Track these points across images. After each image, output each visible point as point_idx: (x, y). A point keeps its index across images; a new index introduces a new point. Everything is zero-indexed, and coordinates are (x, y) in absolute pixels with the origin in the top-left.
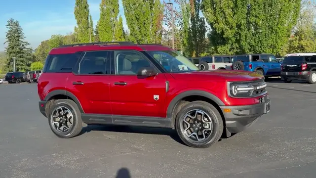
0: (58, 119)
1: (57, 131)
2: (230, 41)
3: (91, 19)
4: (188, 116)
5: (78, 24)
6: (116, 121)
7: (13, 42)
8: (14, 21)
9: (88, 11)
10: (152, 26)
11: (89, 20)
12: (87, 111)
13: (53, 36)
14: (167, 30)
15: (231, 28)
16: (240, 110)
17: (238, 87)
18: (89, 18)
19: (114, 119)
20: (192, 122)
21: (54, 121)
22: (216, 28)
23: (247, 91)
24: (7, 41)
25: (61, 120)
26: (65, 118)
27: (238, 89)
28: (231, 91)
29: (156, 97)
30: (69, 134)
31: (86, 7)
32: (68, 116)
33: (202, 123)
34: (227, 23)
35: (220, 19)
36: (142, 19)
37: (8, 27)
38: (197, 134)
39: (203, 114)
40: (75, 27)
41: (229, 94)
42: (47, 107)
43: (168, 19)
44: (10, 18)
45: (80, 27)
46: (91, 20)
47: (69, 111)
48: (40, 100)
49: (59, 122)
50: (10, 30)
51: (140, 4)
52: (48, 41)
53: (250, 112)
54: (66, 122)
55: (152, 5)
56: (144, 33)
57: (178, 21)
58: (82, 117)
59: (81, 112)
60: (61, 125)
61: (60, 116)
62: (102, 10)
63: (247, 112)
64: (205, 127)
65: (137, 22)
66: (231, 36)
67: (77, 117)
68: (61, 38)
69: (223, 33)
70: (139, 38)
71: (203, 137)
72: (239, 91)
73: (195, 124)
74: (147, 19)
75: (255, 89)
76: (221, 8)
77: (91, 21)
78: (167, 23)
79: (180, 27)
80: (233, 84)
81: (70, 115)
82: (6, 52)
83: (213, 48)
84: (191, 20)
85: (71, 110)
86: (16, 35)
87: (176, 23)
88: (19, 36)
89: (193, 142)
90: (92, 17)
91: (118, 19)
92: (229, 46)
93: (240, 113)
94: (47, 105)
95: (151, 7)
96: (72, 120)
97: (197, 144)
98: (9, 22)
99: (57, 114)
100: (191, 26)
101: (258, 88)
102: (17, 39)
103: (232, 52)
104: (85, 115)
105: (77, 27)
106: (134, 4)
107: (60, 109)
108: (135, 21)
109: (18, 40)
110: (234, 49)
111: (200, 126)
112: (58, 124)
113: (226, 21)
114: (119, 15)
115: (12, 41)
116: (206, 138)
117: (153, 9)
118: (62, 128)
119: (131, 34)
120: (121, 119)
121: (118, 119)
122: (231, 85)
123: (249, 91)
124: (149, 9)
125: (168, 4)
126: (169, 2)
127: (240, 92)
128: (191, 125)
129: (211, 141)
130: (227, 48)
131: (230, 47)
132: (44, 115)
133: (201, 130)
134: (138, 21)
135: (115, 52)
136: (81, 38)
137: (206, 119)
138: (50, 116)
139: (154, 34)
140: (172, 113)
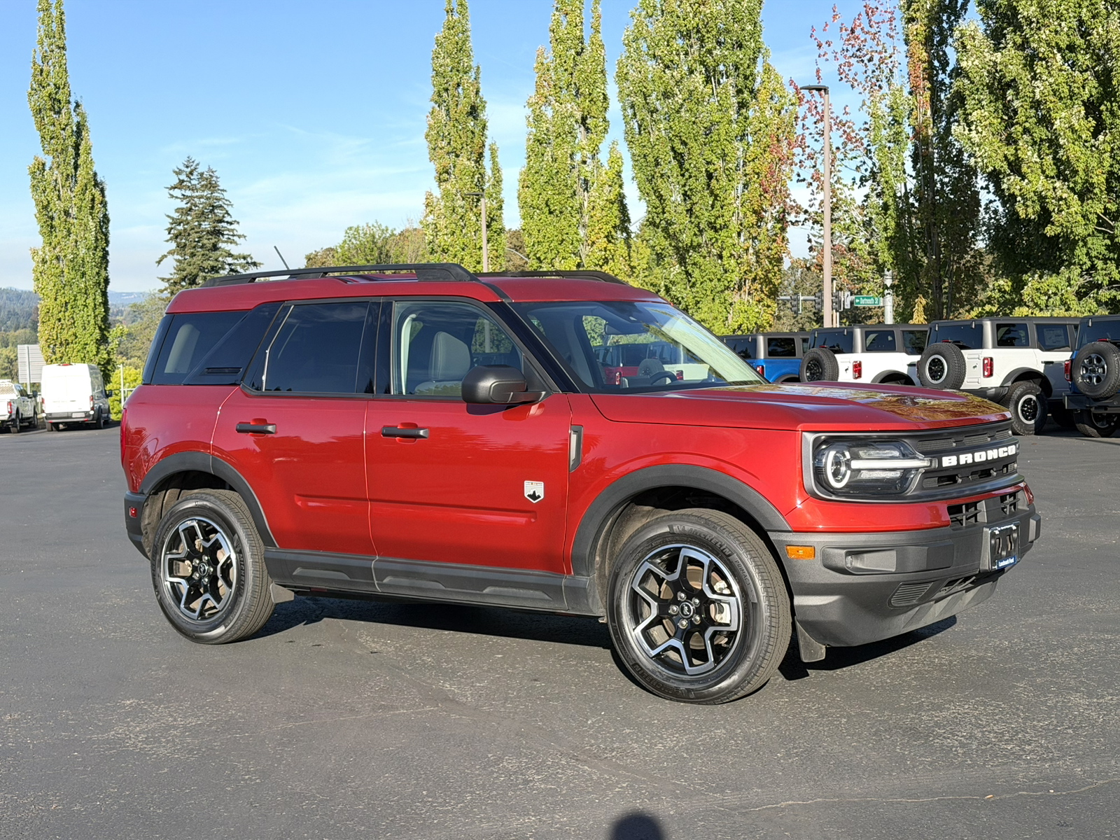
0: (186, 568)
1: (180, 611)
2: (1080, 252)
3: (493, 157)
4: (650, 572)
5: (440, 181)
6: (386, 581)
7: (193, 255)
8: (200, 170)
9: (484, 127)
10: (746, 186)
11: (487, 162)
12: (286, 540)
13: (353, 232)
14: (805, 206)
15: (1085, 194)
16: (855, 552)
17: (856, 457)
18: (487, 153)
19: (382, 574)
20: (670, 596)
21: (171, 574)
22: (1013, 196)
23: (898, 474)
24: (172, 253)
25: (195, 569)
26: (208, 563)
27: (855, 464)
28: (819, 472)
29: (535, 488)
30: (221, 630)
31: (473, 112)
32: (222, 558)
33: (706, 602)
34: (1064, 170)
35: (1028, 154)
36: (697, 158)
37: (177, 193)
38: (686, 646)
39: (706, 561)
40: (429, 196)
41: (809, 481)
42: (149, 517)
43: (810, 157)
44: (184, 160)
45: (446, 195)
46: (494, 163)
47: (221, 537)
48: (128, 492)
49: (189, 579)
50: (183, 205)
51: (691, 93)
52: (330, 249)
53: (901, 561)
54: (214, 578)
55: (746, 95)
56: (705, 217)
57: (857, 162)
58: (267, 560)
59: (267, 541)
60: (194, 594)
61: (193, 554)
62: (538, 118)
63: (885, 563)
64: (718, 618)
65: (676, 171)
66: (1080, 231)
67: (249, 561)
68: (386, 240)
69: (1045, 216)
70: (686, 238)
71: (705, 659)
72: (859, 470)
73: (677, 603)
74: (724, 156)
75: (935, 465)
76: (1036, 105)
77: (496, 170)
78: (807, 174)
79: (866, 190)
80: (830, 442)
81: (227, 553)
82: (166, 294)
83: (1005, 283)
84: (915, 158)
85: (231, 532)
86: (206, 225)
87: (848, 174)
88: (217, 233)
89: (668, 678)
90: (499, 153)
91: (603, 157)
92: (1075, 276)
93: (857, 563)
94: (147, 511)
95: (742, 105)
96: (233, 573)
97: (683, 687)
98: (178, 173)
99: (184, 548)
100: (912, 184)
101: (949, 461)
102: (209, 243)
103: (1090, 304)
104: (277, 551)
105: (437, 193)
106: (666, 95)
107: (193, 527)
108: (670, 166)
109: (215, 248)
110: (1099, 286)
111: (698, 611)
112: (184, 587)
113: (1057, 161)
114: (608, 138)
115: (188, 251)
116: (717, 661)
117: (751, 113)
118: (196, 605)
119: (652, 223)
120: (408, 574)
121: (395, 573)
122: (817, 445)
123: (906, 471)
124: (733, 114)
125: (810, 89)
126: (815, 83)
127: (865, 475)
128: (664, 605)
129: (735, 678)
130: (1064, 282)
131: (1078, 281)
132: (140, 546)
133: (702, 628)
134: (681, 165)
135: (397, 308)
136: (449, 239)
137: (720, 585)
138: (156, 551)
139: (753, 219)
140: (592, 554)
